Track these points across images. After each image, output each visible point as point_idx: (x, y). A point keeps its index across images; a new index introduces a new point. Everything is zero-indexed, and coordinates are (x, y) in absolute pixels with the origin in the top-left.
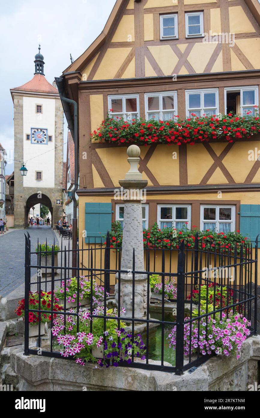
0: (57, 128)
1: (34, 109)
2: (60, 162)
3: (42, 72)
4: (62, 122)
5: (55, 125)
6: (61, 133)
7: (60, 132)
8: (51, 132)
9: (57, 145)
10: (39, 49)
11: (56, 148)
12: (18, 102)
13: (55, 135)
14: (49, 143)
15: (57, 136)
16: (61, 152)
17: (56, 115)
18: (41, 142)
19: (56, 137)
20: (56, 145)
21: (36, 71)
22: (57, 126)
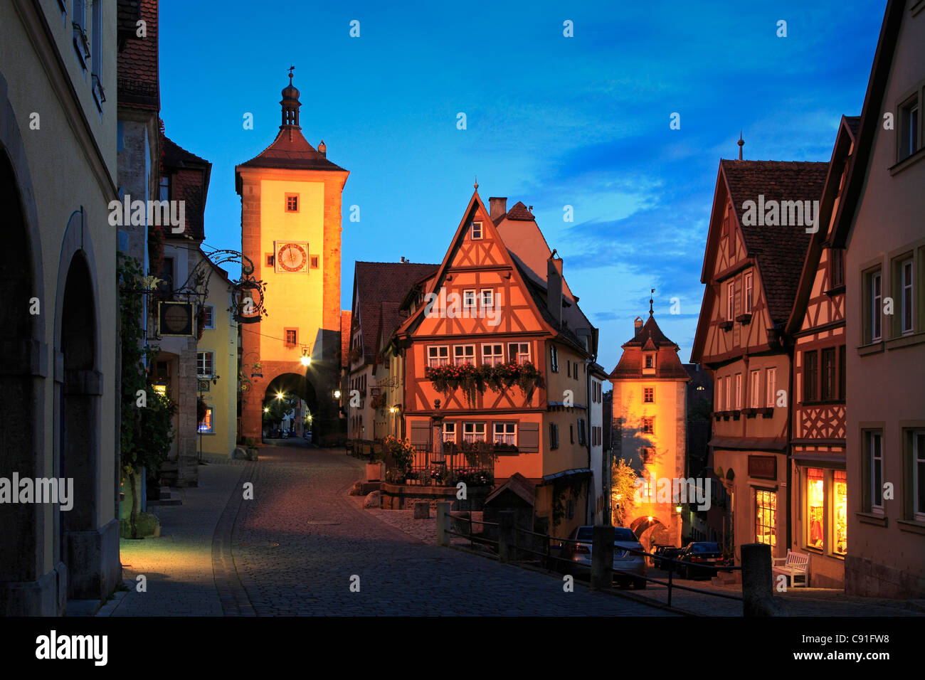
0: (327, 240)
1: (283, 203)
2: (333, 308)
3: (295, 124)
4: (338, 227)
5: (325, 234)
6: (336, 250)
7: (333, 249)
8: (317, 249)
9: (327, 275)
10: (291, 76)
11: (325, 280)
12: (251, 190)
13: (324, 255)
14: (313, 271)
15: (327, 256)
16: (336, 288)
17: (326, 215)
18: (296, 270)
19: (325, 259)
20: (325, 275)
21: (284, 122)
22: (328, 235)
